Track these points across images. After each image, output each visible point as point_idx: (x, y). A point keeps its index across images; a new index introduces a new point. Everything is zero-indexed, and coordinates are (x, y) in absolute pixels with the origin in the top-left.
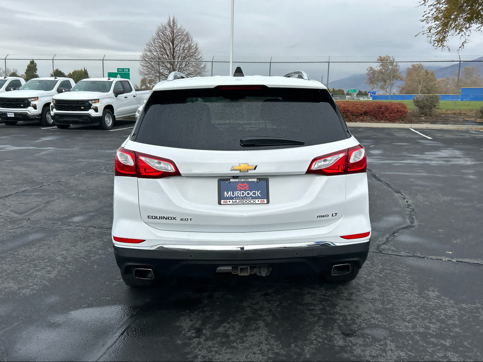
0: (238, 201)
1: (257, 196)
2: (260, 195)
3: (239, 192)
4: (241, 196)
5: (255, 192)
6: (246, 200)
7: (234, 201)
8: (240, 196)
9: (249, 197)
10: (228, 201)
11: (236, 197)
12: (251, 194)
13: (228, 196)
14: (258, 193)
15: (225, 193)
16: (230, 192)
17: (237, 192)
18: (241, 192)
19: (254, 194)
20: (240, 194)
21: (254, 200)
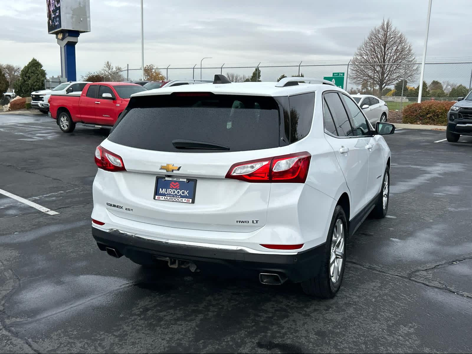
0: (169, 197)
1: (185, 195)
2: (188, 195)
3: (171, 190)
4: (173, 194)
5: (184, 191)
6: (175, 198)
7: (166, 197)
8: (171, 194)
9: (178, 195)
10: (161, 197)
11: (168, 194)
12: (181, 193)
13: (162, 193)
14: (186, 193)
15: (161, 189)
16: (164, 189)
17: (169, 190)
18: (173, 190)
19: (183, 193)
20: (172, 192)
21: (182, 199)
